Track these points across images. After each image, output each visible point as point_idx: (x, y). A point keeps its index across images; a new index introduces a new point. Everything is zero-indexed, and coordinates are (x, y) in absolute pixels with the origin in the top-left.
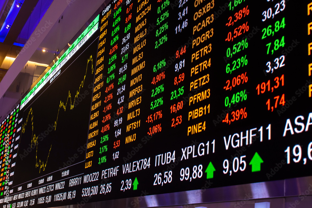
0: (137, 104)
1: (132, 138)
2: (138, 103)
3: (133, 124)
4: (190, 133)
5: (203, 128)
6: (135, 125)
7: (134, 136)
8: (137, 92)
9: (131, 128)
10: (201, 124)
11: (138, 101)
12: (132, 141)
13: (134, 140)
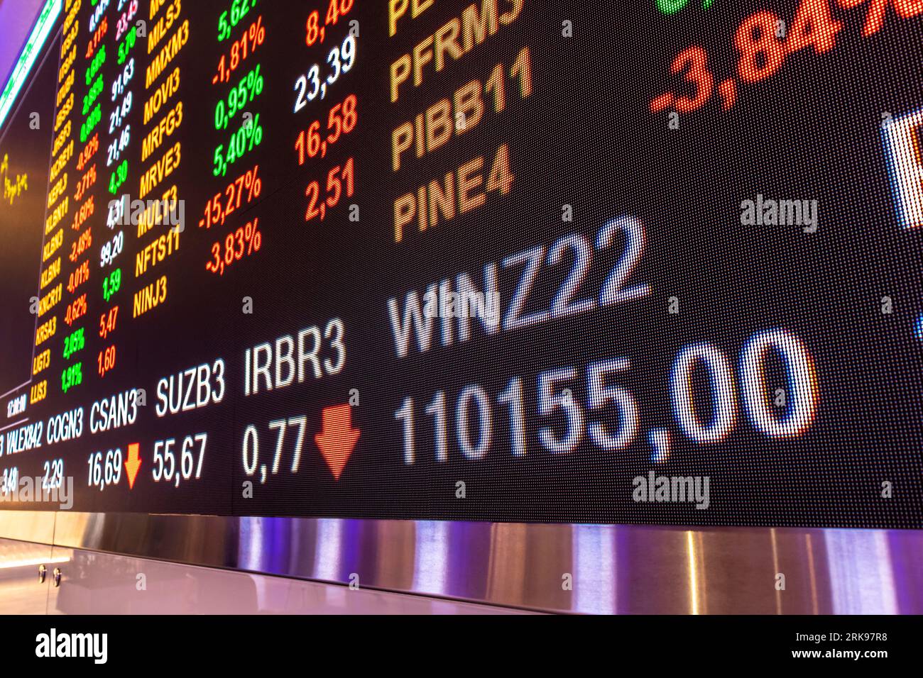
0: (168, 172)
1: (154, 295)
2: (171, 169)
3: (154, 245)
4: (410, 228)
5: (491, 186)
6: (162, 247)
7: (161, 286)
8: (165, 133)
9: (150, 262)
10: (477, 164)
11: (169, 162)
12: (155, 303)
13: (162, 300)
